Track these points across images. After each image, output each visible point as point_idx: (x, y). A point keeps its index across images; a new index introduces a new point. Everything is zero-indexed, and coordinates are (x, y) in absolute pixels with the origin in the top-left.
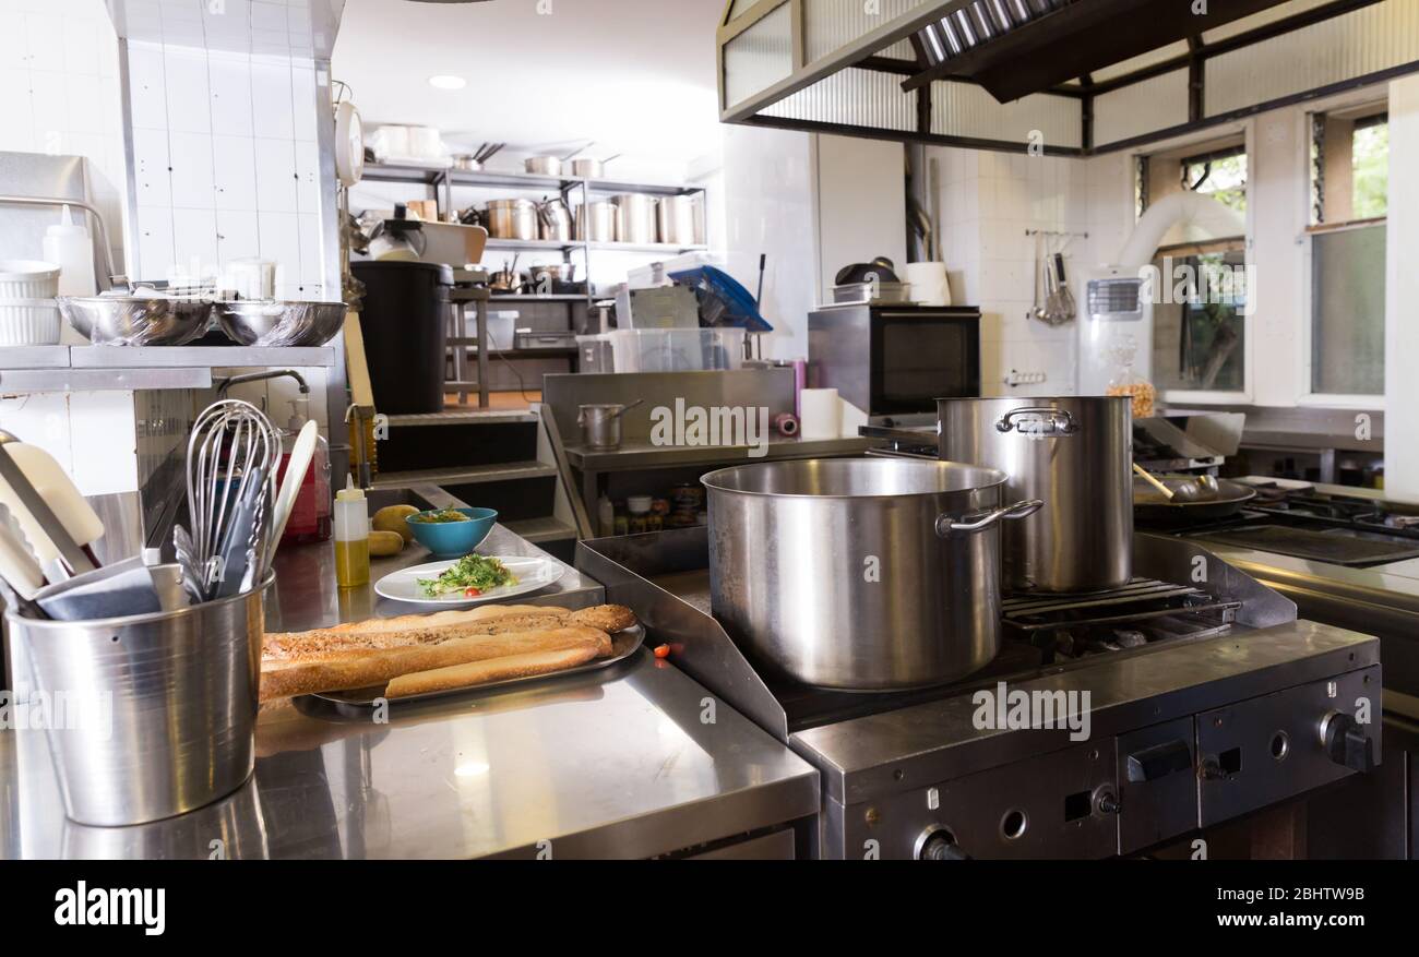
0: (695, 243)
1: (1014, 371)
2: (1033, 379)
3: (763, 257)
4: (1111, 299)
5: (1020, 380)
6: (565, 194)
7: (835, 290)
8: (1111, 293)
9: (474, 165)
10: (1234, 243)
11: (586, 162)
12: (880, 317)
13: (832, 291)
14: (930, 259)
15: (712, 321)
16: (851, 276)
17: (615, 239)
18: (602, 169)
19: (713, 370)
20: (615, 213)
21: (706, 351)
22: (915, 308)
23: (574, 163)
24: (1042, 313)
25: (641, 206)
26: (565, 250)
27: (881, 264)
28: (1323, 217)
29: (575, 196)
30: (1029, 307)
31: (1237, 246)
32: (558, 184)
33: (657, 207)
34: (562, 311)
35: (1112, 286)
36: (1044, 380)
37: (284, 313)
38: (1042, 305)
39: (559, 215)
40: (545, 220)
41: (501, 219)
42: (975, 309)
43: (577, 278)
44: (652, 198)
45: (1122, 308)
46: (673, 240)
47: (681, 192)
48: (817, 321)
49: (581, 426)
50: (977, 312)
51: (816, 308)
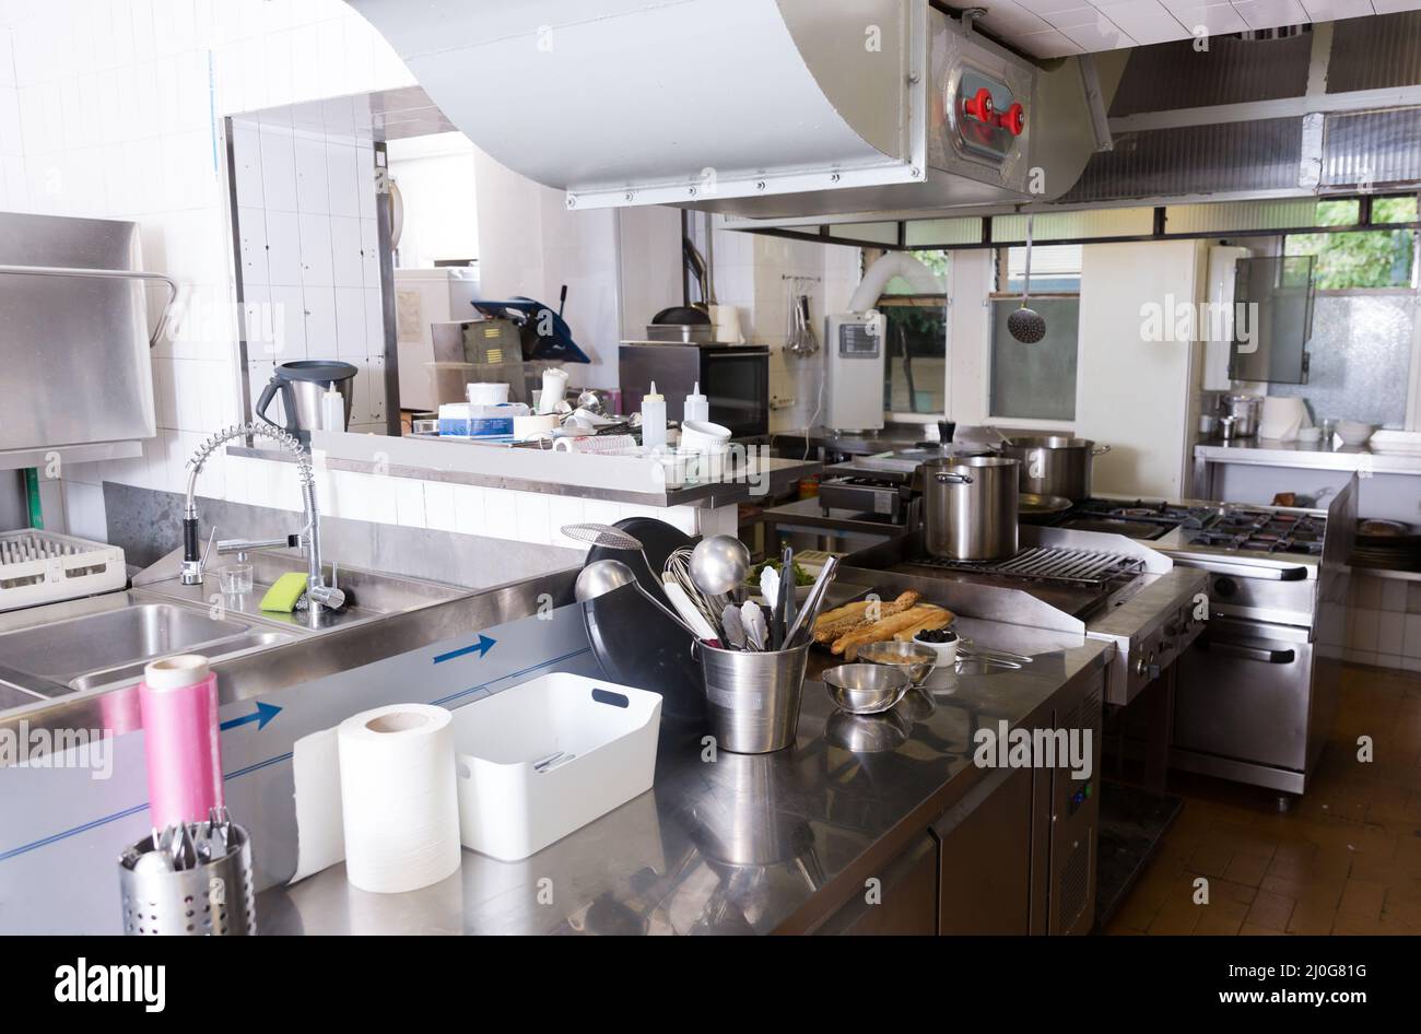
1: (775, 397)
2: (787, 404)
3: (564, 289)
4: (855, 340)
5: (779, 405)
7: (648, 328)
8: (856, 335)
10: (938, 300)
13: (645, 329)
16: (664, 316)
24: (795, 347)
28: (1000, 287)
30: (785, 341)
31: (940, 302)
35: (855, 330)
36: (795, 405)
38: (796, 339)
42: (763, 349)
50: (767, 351)
51: (626, 342)
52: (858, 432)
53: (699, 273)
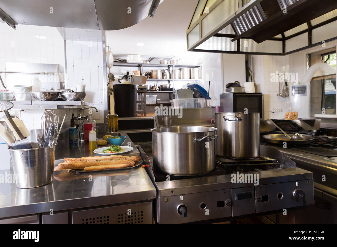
0: (199, 79)
1: (273, 109)
2: (279, 111)
3: (210, 82)
4: (298, 91)
5: (275, 111)
6: (169, 68)
7: (226, 89)
8: (298, 89)
9: (148, 62)
10: (333, 76)
11: (173, 61)
12: (236, 96)
14: (252, 81)
15: (197, 97)
16: (230, 86)
17: (180, 78)
18: (177, 62)
19: (197, 108)
20: (180, 72)
21: (195, 104)
22: (245, 93)
23: (171, 61)
24: (281, 94)
25: (186, 70)
26: (169, 81)
27: (237, 83)
29: (171, 69)
30: (277, 93)
32: (167, 66)
33: (190, 71)
34: (168, 95)
35: (299, 87)
36: (282, 111)
37: (71, 94)
38: (281, 92)
39: (167, 73)
40: (164, 74)
41: (154, 74)
43: (171, 87)
44: (189, 68)
45: (302, 93)
46: (194, 78)
47: (196, 67)
48: (222, 97)
49: (163, 120)
50: (262, 94)
51: (222, 93)
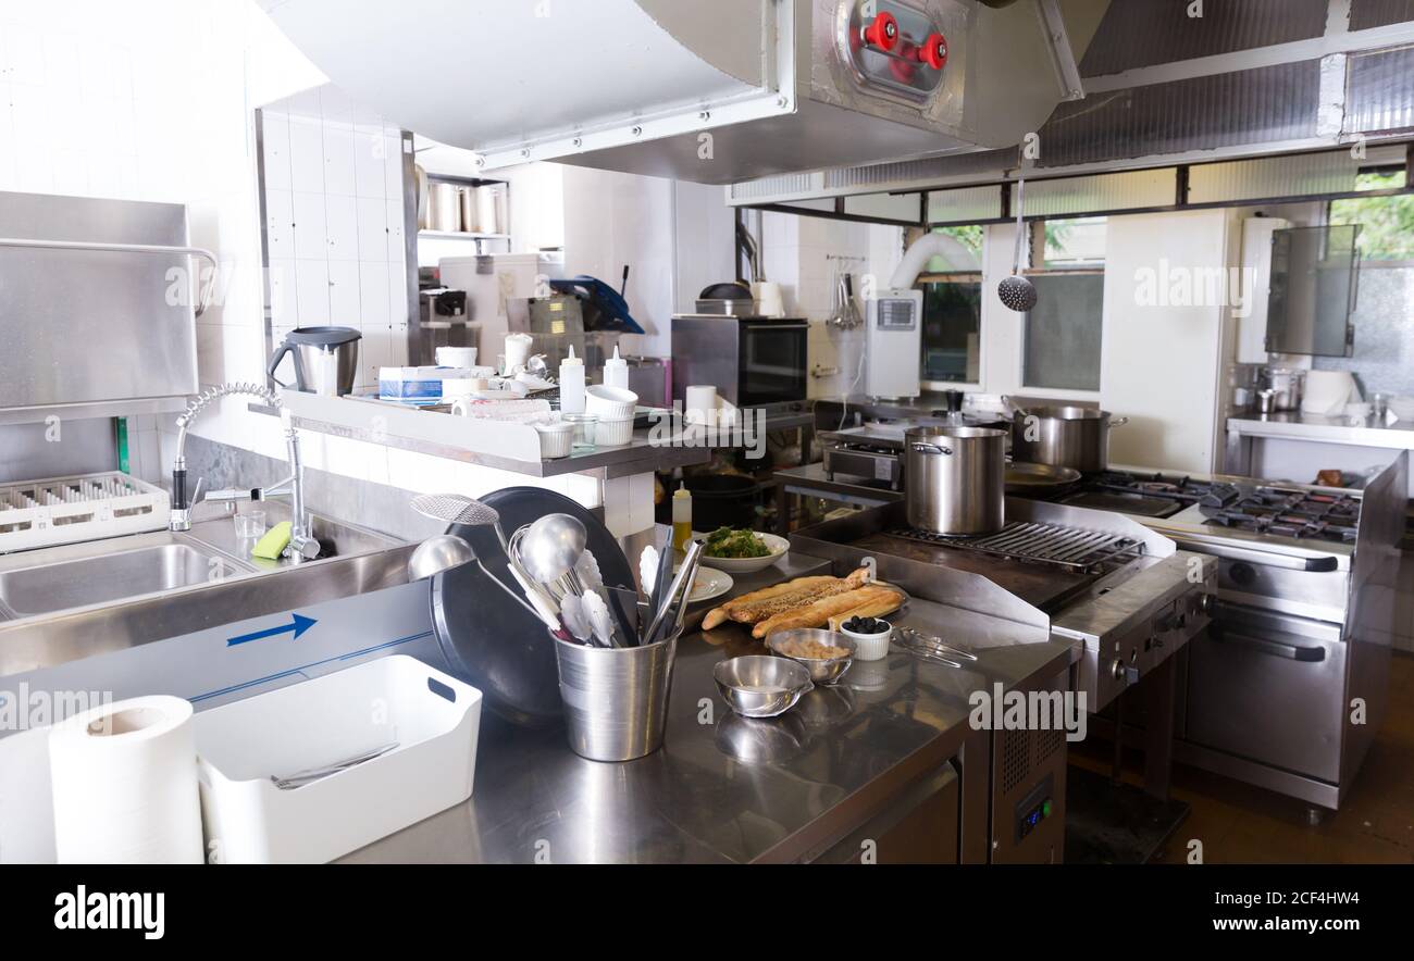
0: (497, 233)
1: (818, 366)
2: (832, 374)
3: (626, 268)
4: (893, 313)
5: (822, 373)
7: (697, 303)
8: (893, 309)
10: (973, 277)
12: (745, 327)
13: (694, 304)
15: (594, 325)
16: (714, 293)
24: (839, 322)
25: (447, 196)
27: (741, 284)
28: (1035, 264)
30: (829, 317)
31: (976, 279)
33: (461, 197)
35: (893, 305)
36: (839, 375)
38: (838, 314)
42: (802, 321)
44: (457, 187)
45: (900, 321)
46: (476, 229)
47: (476, 183)
48: (681, 327)
50: (806, 323)
51: (679, 316)
52: (894, 399)
53: (750, 253)
